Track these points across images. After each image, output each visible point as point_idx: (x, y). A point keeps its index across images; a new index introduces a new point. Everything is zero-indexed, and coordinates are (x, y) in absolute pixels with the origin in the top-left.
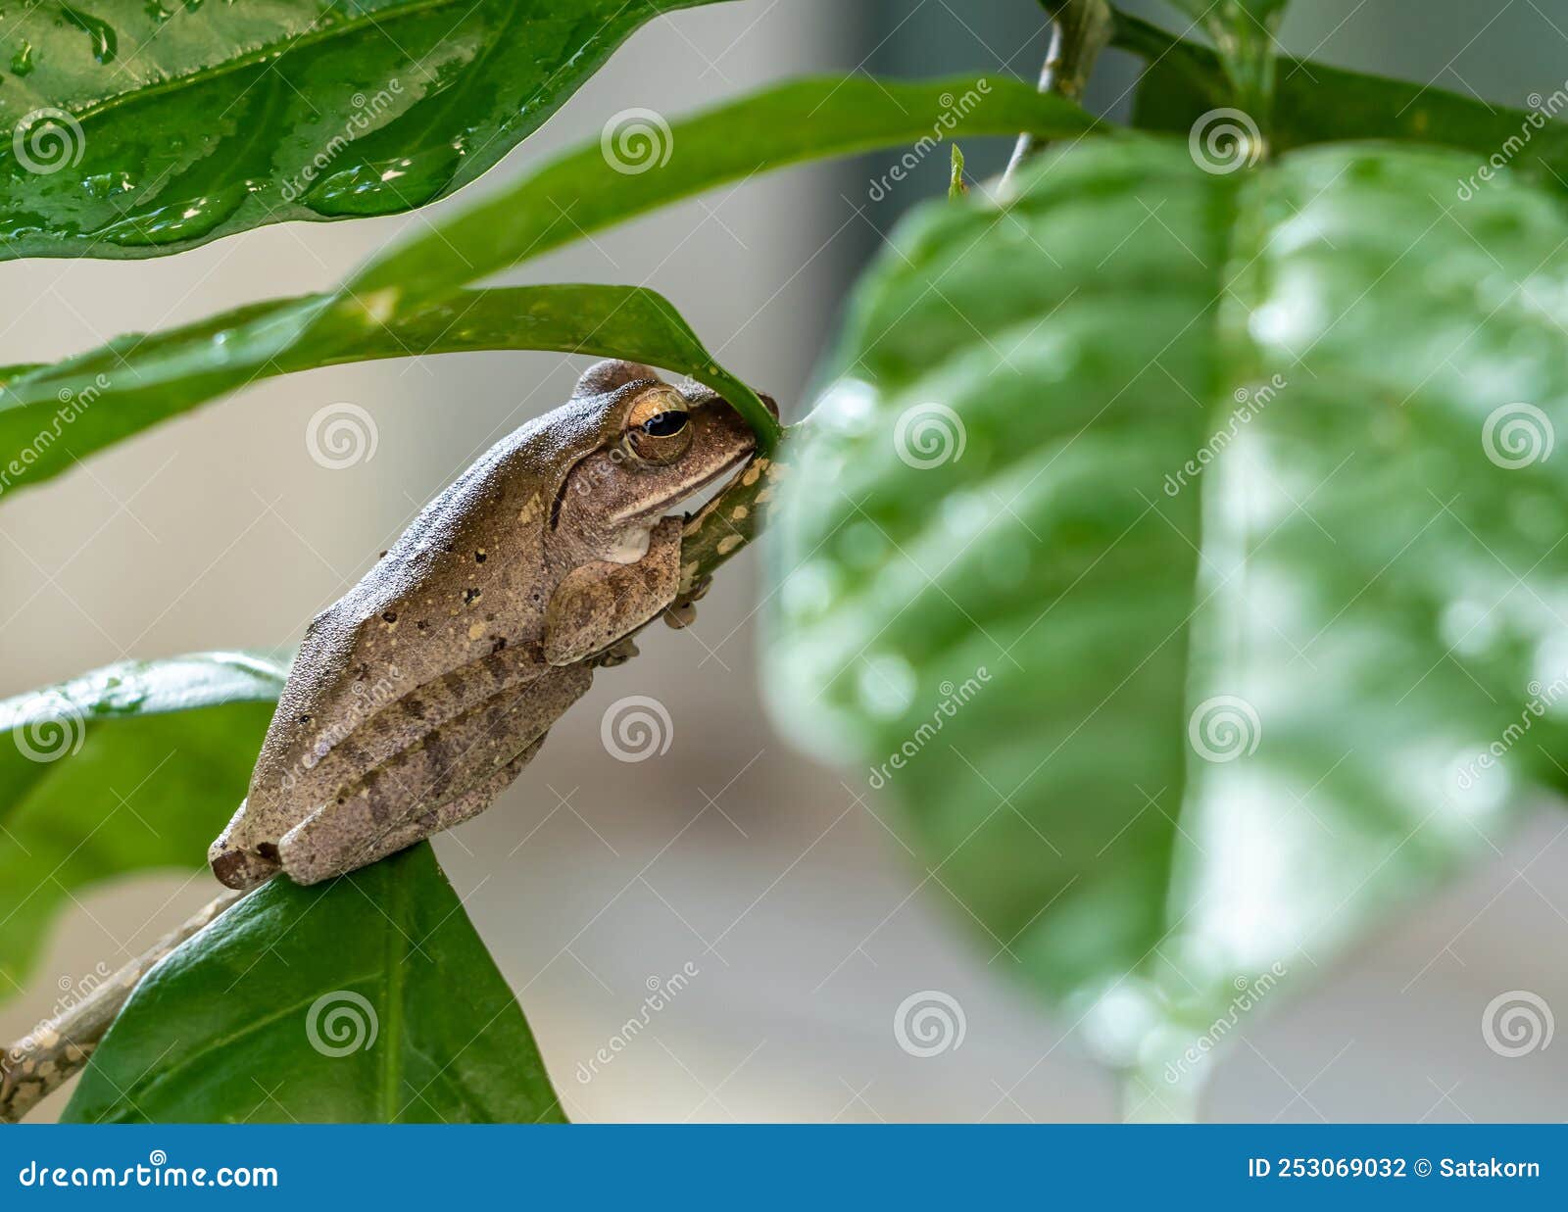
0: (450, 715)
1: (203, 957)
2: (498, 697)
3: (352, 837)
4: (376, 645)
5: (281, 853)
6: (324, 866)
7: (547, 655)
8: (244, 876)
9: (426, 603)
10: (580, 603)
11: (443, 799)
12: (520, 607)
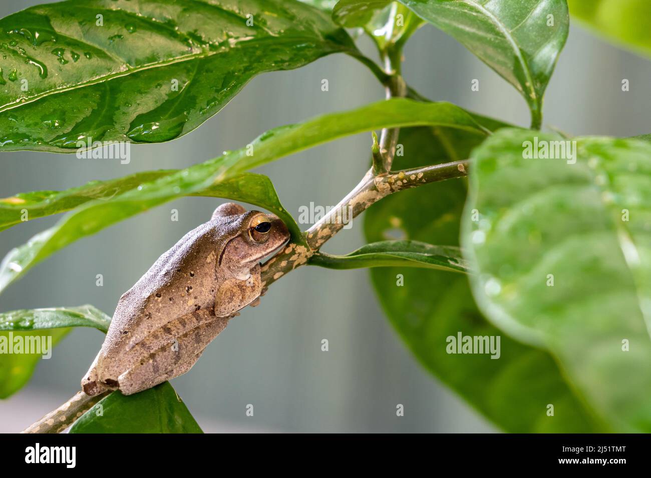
0: (181, 334)
1: (92, 420)
2: (198, 328)
3: (146, 377)
4: (154, 306)
5: (120, 382)
6: (135, 388)
7: (216, 313)
8: (95, 391)
9: (172, 291)
10: (229, 294)
11: (177, 365)
12: (207, 294)
